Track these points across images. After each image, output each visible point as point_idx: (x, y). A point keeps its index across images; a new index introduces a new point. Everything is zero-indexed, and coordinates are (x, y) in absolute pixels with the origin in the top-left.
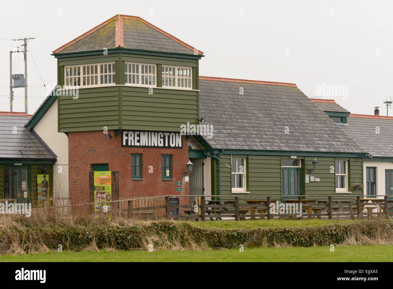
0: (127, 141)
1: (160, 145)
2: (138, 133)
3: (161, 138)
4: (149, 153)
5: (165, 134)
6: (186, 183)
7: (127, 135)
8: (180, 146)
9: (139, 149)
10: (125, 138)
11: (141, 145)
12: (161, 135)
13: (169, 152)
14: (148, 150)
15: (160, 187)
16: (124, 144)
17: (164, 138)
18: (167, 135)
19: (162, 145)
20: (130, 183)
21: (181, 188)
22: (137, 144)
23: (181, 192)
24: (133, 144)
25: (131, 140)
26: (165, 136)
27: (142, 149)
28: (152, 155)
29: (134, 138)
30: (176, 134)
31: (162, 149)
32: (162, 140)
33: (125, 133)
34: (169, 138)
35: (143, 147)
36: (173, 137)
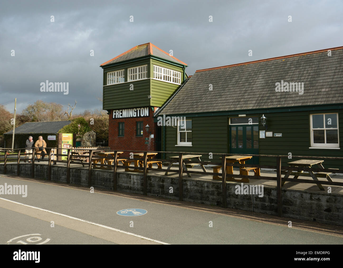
0: (115, 115)
1: (134, 116)
2: (121, 110)
3: (135, 112)
5: (137, 109)
6: (152, 139)
7: (115, 112)
8: (148, 115)
9: (122, 120)
10: (114, 114)
11: (123, 117)
12: (135, 110)
13: (141, 119)
14: (127, 120)
15: (134, 141)
17: (137, 112)
18: (138, 109)
19: (135, 116)
20: (117, 139)
21: (148, 142)
22: (121, 117)
23: (149, 144)
24: (118, 117)
25: (117, 115)
26: (137, 110)
27: (124, 119)
28: (130, 122)
29: (119, 114)
31: (136, 118)
32: (136, 113)
33: (114, 111)
34: (140, 111)
35: (124, 118)
36: (142, 110)
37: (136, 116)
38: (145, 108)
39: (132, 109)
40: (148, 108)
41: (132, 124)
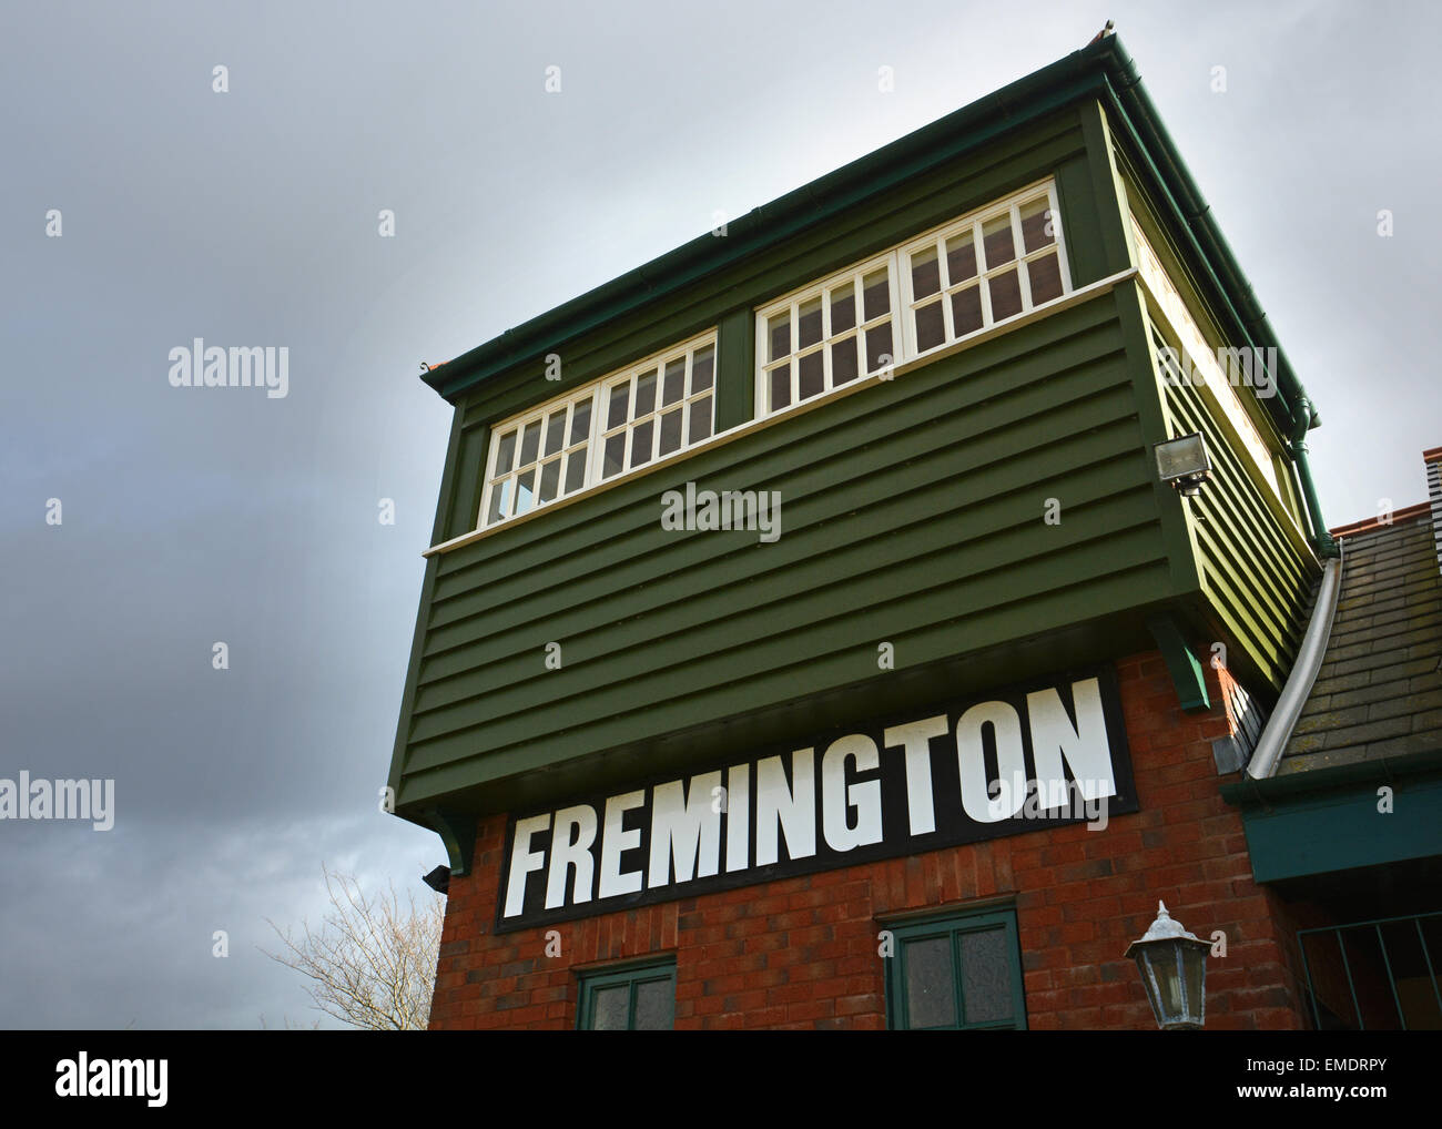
0: (537, 882)
1: (841, 840)
2: (636, 800)
3: (853, 776)
4: (741, 929)
5: (892, 738)
7: (542, 842)
9: (642, 921)
10: (524, 861)
11: (658, 878)
12: (850, 761)
13: (964, 873)
14: (727, 913)
16: (514, 907)
17: (892, 773)
18: (916, 737)
22: (618, 884)
24: (584, 896)
25: (571, 868)
26: (900, 750)
27: (671, 915)
28: (770, 941)
29: (596, 849)
30: (1033, 699)
31: (877, 870)
32: (869, 797)
33: (526, 828)
34: (944, 756)
35: (674, 892)
36: (988, 732)
37: (876, 836)
38: (1046, 706)
39: (803, 759)
40: (1088, 695)
41: (816, 970)
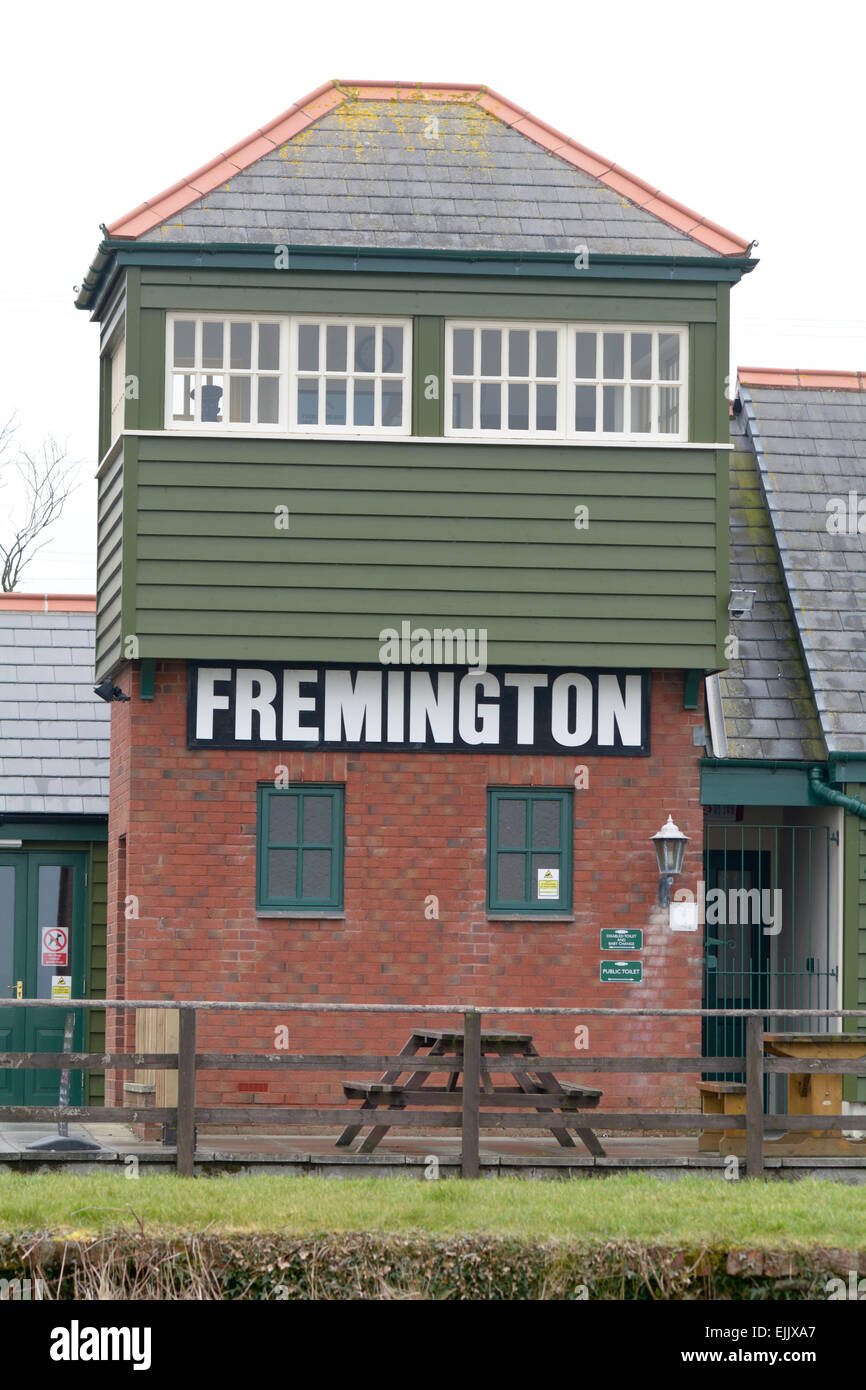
0: (225, 718)
1: (471, 737)
2: (310, 676)
3: (481, 698)
4: (396, 778)
5: (511, 680)
7: (225, 689)
8: (631, 739)
9: (318, 760)
10: (208, 704)
11: (332, 734)
12: (480, 688)
13: (544, 771)
14: (385, 766)
17: (508, 703)
18: (525, 684)
19: (491, 735)
22: (294, 732)
24: (268, 735)
25: (256, 715)
26: (515, 690)
27: (341, 761)
28: (417, 789)
31: (493, 759)
32: (491, 714)
33: (206, 681)
34: (543, 700)
35: (343, 746)
36: (572, 692)
37: (495, 740)
38: (608, 686)
39: (446, 682)
40: (634, 686)
41: (448, 810)
